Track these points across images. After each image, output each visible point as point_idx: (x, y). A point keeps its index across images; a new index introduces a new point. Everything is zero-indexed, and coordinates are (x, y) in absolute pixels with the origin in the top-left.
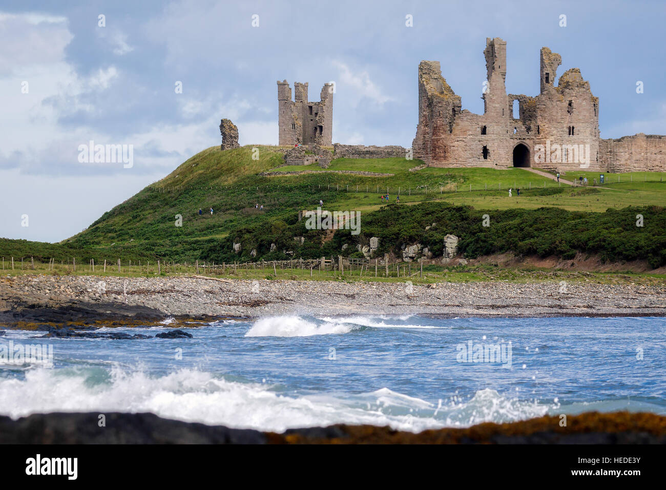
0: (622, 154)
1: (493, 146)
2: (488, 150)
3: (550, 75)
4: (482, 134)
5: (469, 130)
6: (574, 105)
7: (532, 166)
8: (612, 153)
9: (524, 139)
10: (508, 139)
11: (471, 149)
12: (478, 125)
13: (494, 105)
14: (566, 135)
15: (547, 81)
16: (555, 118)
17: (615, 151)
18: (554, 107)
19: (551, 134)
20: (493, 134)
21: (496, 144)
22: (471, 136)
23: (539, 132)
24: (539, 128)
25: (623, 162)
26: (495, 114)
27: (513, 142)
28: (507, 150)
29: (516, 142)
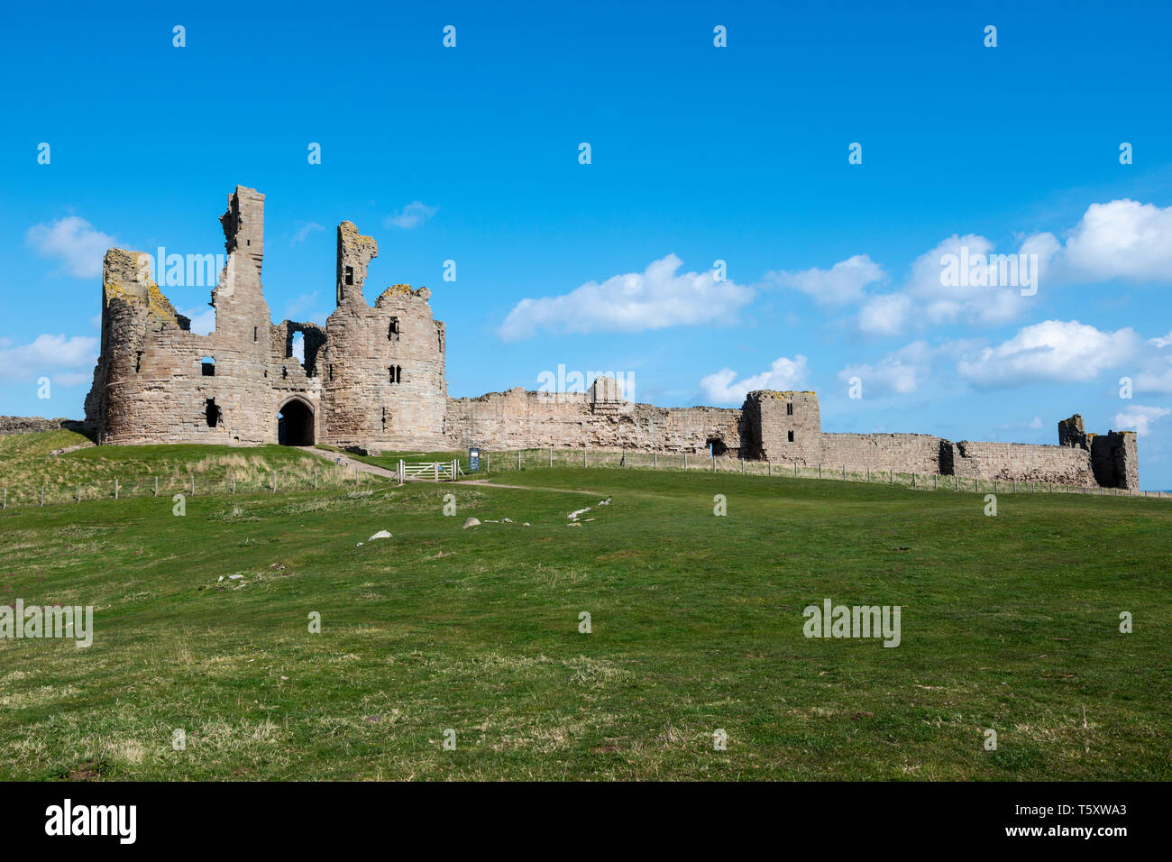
0: (487, 422)
1: (230, 399)
2: (219, 407)
3: (354, 272)
4: (204, 374)
5: (176, 366)
6: (401, 326)
7: (317, 442)
8: (470, 422)
9: (302, 390)
10: (269, 388)
11: (179, 406)
12: (196, 354)
13: (233, 316)
14: (385, 382)
15: (349, 280)
16: (364, 348)
17: (474, 417)
18: (361, 328)
19: (355, 380)
20: (231, 375)
21: (237, 397)
22: (180, 379)
23: (331, 378)
24: (331, 370)
25: (488, 436)
26: (235, 335)
27: (280, 396)
28: (264, 410)
29: (286, 397)
